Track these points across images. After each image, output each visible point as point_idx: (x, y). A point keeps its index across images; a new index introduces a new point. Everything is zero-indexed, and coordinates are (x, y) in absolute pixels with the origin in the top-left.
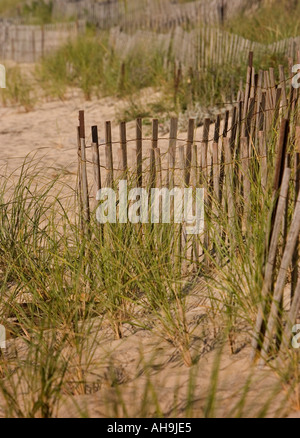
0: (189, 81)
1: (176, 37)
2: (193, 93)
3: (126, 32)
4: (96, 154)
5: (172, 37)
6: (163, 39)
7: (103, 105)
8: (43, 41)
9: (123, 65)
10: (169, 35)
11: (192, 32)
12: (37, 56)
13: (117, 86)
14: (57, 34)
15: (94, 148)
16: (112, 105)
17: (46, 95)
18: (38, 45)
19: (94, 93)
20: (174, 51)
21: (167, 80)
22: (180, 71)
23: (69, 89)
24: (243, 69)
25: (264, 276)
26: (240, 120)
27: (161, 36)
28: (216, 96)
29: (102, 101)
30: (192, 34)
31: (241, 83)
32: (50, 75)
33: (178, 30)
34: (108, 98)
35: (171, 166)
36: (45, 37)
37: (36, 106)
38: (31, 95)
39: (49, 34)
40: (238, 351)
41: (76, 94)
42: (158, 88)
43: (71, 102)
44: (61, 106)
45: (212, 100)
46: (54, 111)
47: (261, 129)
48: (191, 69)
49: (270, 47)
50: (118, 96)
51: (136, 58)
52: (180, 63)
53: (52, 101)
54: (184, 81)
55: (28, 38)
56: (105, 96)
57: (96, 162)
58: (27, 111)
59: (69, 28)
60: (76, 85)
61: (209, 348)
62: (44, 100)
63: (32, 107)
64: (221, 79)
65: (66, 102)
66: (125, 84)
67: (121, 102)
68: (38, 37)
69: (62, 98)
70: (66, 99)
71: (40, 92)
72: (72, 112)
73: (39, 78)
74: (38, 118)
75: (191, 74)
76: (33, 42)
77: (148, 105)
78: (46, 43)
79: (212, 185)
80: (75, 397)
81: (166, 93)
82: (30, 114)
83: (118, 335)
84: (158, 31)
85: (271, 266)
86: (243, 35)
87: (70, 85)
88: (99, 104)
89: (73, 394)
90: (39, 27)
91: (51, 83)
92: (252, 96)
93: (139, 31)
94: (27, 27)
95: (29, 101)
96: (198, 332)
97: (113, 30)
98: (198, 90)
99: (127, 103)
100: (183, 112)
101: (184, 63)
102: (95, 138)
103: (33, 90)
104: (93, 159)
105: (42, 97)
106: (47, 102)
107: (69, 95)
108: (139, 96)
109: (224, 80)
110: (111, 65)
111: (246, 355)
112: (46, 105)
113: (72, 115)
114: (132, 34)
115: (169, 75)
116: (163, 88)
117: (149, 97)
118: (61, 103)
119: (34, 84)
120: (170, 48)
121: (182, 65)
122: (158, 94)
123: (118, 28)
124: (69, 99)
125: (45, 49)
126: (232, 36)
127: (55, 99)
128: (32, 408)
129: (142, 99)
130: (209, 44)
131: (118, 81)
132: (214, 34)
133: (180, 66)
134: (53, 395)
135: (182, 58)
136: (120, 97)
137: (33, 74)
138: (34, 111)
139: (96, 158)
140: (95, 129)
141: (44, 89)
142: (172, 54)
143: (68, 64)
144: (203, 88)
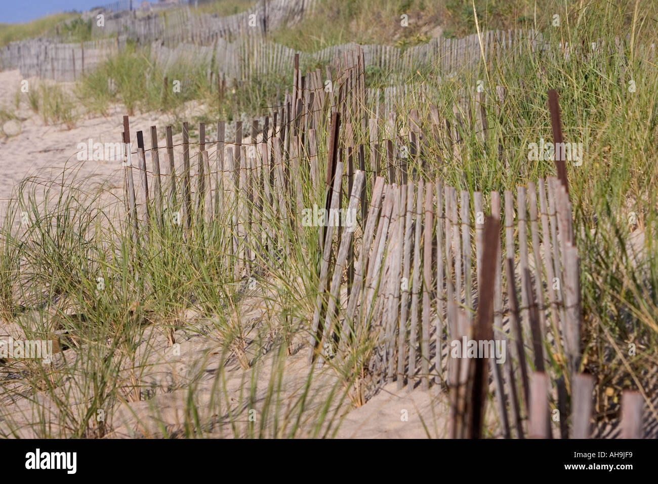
0: (234, 92)
1: (219, 49)
2: (239, 103)
3: (168, 46)
4: (142, 159)
5: (215, 49)
6: (206, 51)
7: (147, 120)
8: (83, 59)
9: (166, 79)
10: (212, 47)
11: (235, 42)
12: (78, 74)
13: (161, 100)
14: (97, 52)
15: (140, 154)
16: (156, 119)
17: (89, 112)
18: (78, 63)
19: (137, 108)
20: (217, 62)
21: (211, 92)
22: (224, 83)
23: (112, 106)
24: (288, 78)
25: (319, 274)
26: (289, 122)
27: (204, 49)
28: (262, 105)
29: (145, 115)
30: (234, 45)
31: (287, 91)
32: (92, 92)
33: (221, 41)
34: (151, 113)
35: (219, 169)
36: (85, 55)
37: (79, 123)
38: (73, 113)
39: (89, 52)
40: (296, 352)
41: (118, 110)
42: (202, 101)
43: (114, 118)
44: (104, 123)
45: (258, 110)
46: (97, 127)
47: (311, 128)
48: (235, 79)
49: (315, 55)
50: (161, 110)
51: (179, 72)
52: (224, 74)
53: (95, 117)
54: (228, 92)
55: (67, 57)
56: (148, 111)
57: (142, 167)
58: (69, 129)
59: (109, 45)
60: (118, 100)
61: (265, 351)
62: (87, 117)
63: (73, 124)
64: (266, 89)
65: (109, 119)
66: (168, 98)
67: (165, 116)
68: (78, 54)
69: (104, 114)
70: (108, 115)
71: (82, 109)
72: (115, 128)
73: (81, 96)
74: (80, 135)
75: (236, 85)
76: (73, 60)
77: (193, 118)
78: (86, 61)
79: (263, 187)
80: (129, 403)
81: (210, 105)
82: (73, 132)
83: (171, 342)
84: (201, 44)
85: (327, 264)
86: (287, 45)
87: (112, 101)
88: (143, 119)
89: (128, 401)
90: (79, 45)
91: (92, 100)
92: (300, 96)
93: (181, 44)
94: (67, 46)
95: (71, 119)
96: (253, 335)
97: (154, 45)
98: (244, 100)
99: (171, 117)
100: (229, 123)
101: (228, 74)
102: (141, 144)
103: (75, 107)
104: (140, 165)
105: (84, 114)
106: (90, 119)
107: (111, 111)
108: (183, 109)
109: (270, 90)
110: (153, 79)
111: (304, 355)
112: (88, 122)
113: (115, 131)
114: (174, 48)
115: (213, 86)
116: (208, 100)
117: (193, 110)
118: (104, 119)
119: (75, 102)
120: (213, 61)
121: (226, 76)
122: (202, 107)
123: (160, 42)
124: (112, 115)
125: (85, 67)
126: (276, 46)
127: (97, 115)
128: (85, 413)
129: (187, 112)
130: (253, 54)
131: (162, 95)
132: (258, 45)
133: (224, 78)
134: (107, 400)
135: (226, 69)
136: (163, 111)
137: (74, 92)
138: (76, 128)
139: (142, 164)
140: (140, 134)
141: (86, 106)
142: (216, 66)
143: (109, 81)
144: (248, 99)
